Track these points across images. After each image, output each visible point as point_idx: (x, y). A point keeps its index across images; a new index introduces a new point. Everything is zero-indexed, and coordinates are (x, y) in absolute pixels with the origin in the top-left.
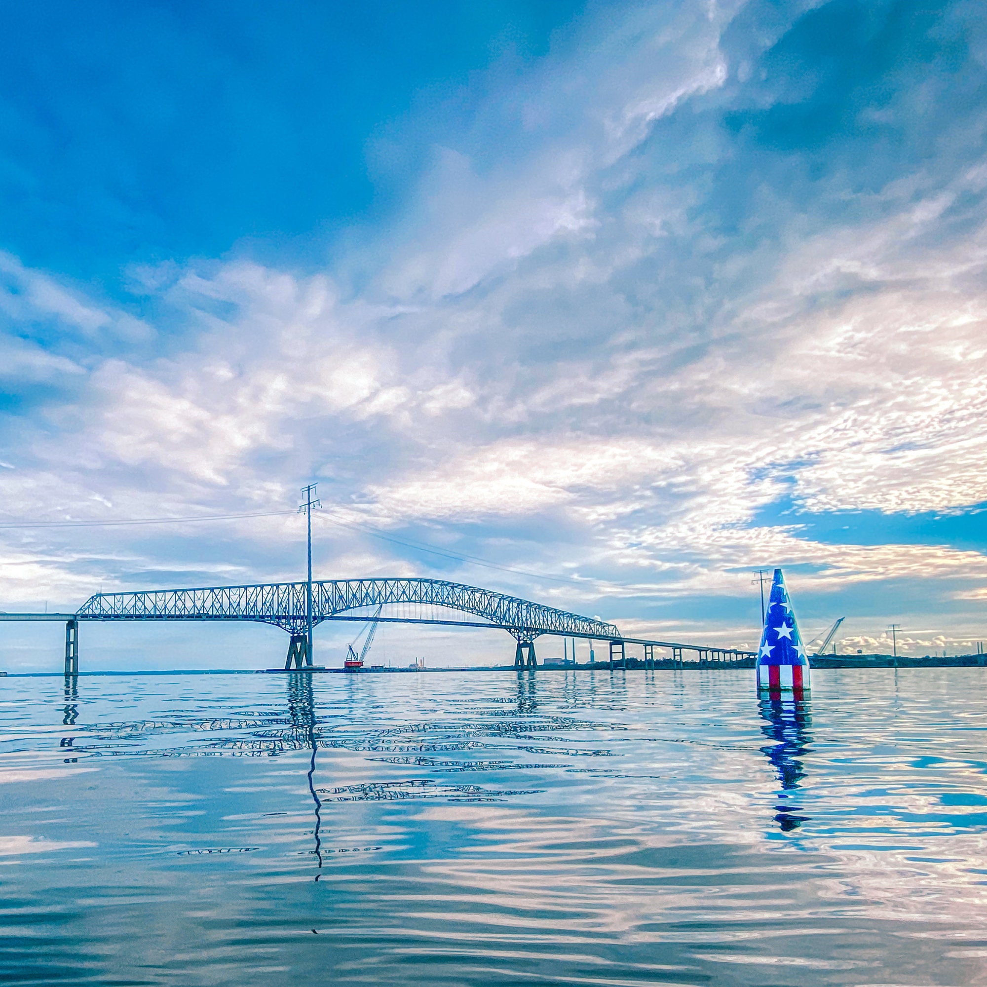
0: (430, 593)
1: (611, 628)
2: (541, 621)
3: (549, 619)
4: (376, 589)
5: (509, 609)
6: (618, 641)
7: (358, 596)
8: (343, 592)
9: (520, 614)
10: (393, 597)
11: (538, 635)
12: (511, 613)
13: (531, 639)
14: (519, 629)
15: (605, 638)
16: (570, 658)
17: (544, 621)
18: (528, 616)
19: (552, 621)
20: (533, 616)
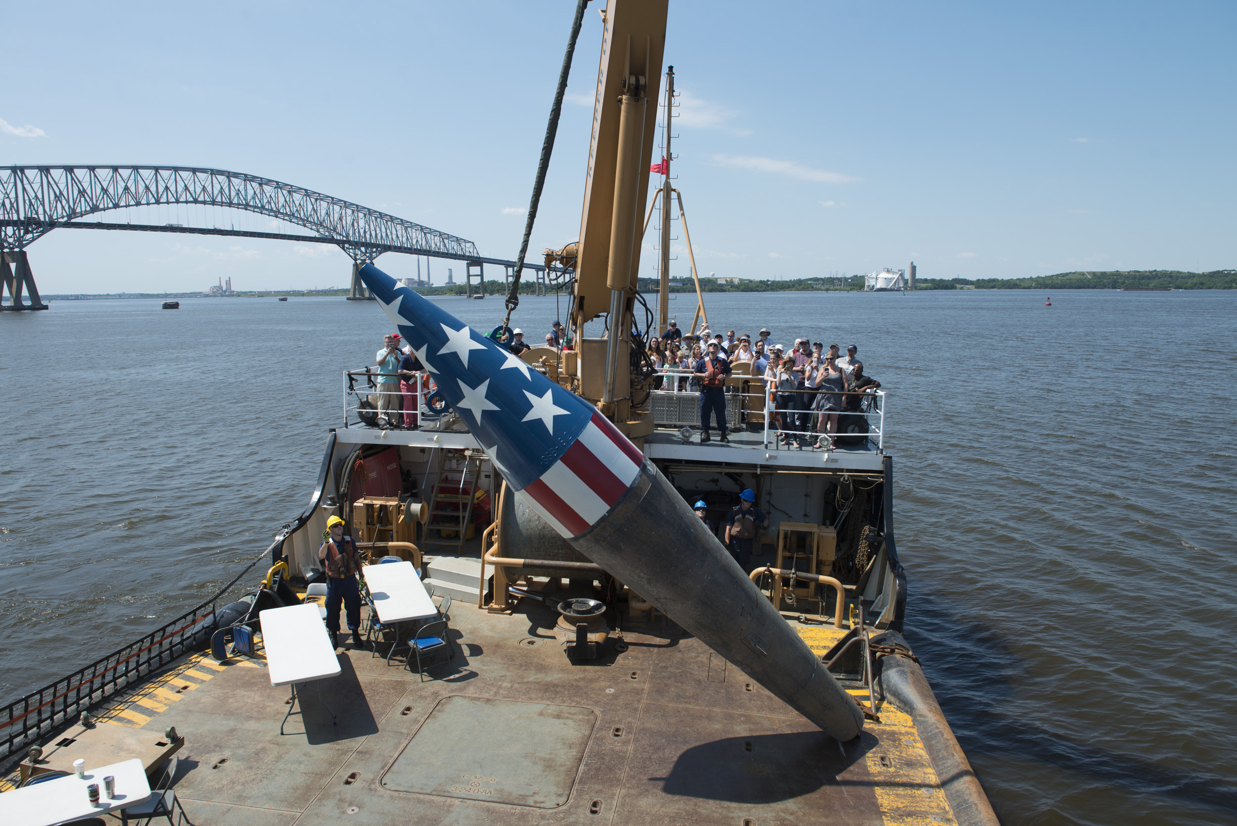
0: (227, 191)
1: (468, 245)
2: (384, 235)
3: (394, 232)
4: (141, 182)
5: (341, 219)
6: (476, 261)
7: (111, 190)
8: (86, 185)
9: (356, 224)
10: (170, 195)
11: (380, 253)
12: (344, 222)
13: (371, 258)
14: (356, 245)
15: (462, 257)
16: (424, 278)
17: (387, 235)
18: (367, 227)
19: (397, 235)
20: (372, 228)
